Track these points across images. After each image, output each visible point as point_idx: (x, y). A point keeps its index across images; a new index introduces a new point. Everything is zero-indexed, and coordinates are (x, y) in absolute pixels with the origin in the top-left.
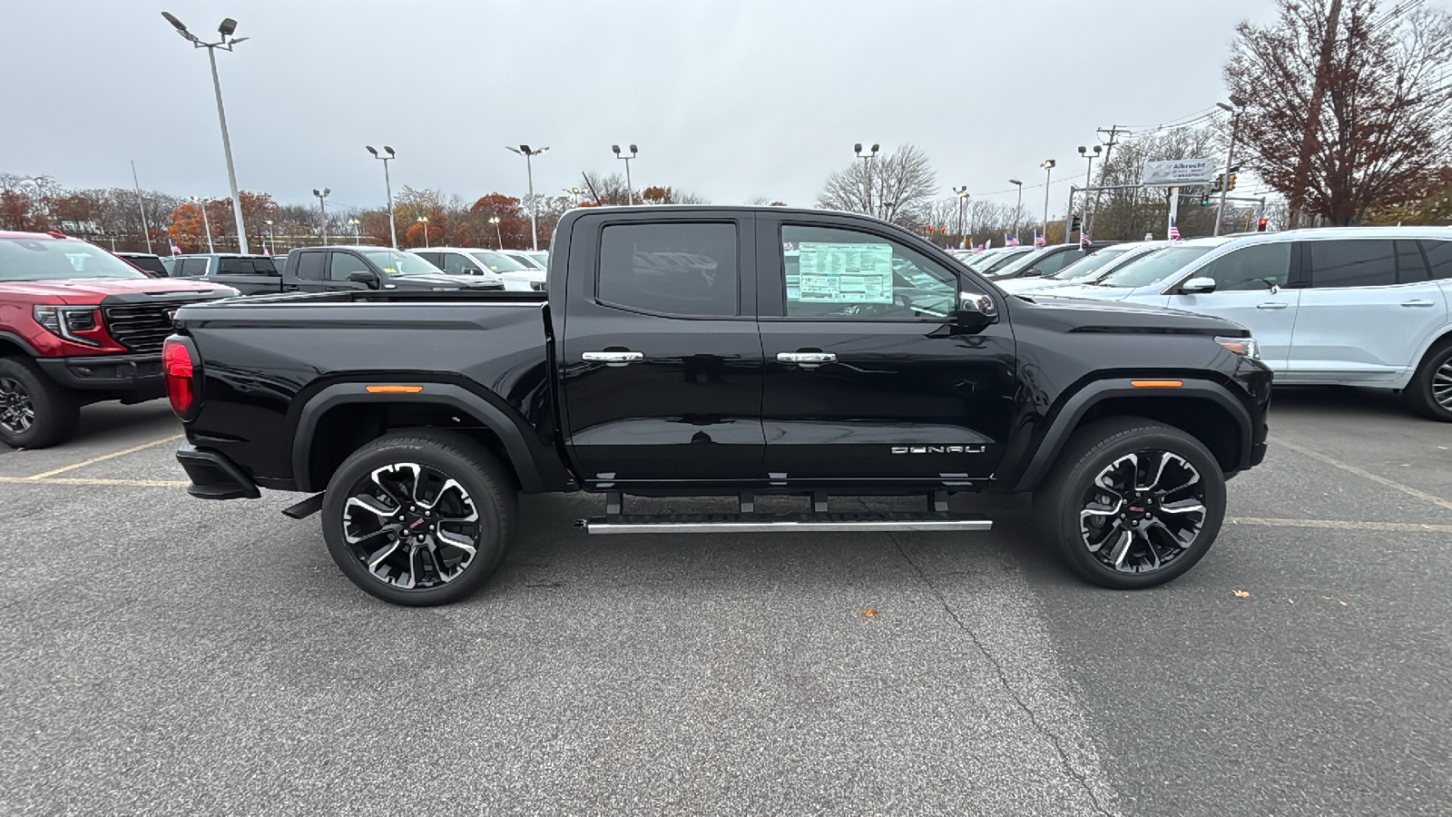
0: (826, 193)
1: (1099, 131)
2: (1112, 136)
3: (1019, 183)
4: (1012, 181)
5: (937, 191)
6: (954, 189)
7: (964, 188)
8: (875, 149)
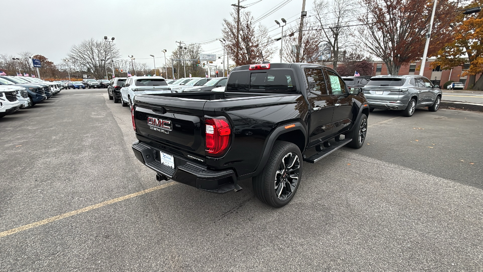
0: (71, 53)
1: (176, 42)
2: (180, 44)
3: (153, 56)
4: (151, 55)
5: (121, 56)
6: (129, 56)
7: (132, 56)
8: (113, 39)
